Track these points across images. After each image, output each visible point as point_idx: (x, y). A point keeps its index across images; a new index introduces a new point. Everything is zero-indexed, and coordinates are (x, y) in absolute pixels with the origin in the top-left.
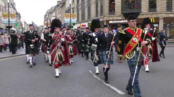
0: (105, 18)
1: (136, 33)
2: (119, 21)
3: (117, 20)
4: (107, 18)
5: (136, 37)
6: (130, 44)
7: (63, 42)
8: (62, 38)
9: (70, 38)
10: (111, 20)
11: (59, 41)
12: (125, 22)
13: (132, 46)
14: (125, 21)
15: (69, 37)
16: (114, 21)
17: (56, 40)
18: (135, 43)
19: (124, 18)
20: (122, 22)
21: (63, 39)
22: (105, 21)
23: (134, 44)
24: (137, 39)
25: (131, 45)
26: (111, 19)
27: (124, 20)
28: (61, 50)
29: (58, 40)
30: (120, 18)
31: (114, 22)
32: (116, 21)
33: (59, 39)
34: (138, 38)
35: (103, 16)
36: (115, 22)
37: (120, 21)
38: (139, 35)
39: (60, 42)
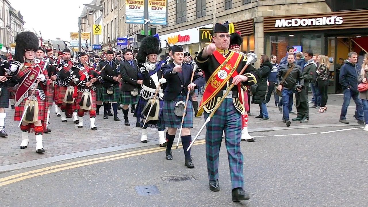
0: (260, 9)
1: (227, 60)
2: (310, 20)
3: (301, 17)
4: (268, 9)
5: (224, 68)
6: (212, 83)
7: (41, 82)
8: (39, 75)
9: (86, 74)
10: (280, 18)
11: (34, 80)
12: (332, 23)
13: (215, 87)
14: (332, 18)
15: (84, 71)
16: (293, 20)
17: (28, 78)
18: (222, 80)
19: (329, 10)
20: (323, 21)
21: (42, 77)
22: (262, 19)
23: (219, 82)
24: (226, 73)
25: (212, 85)
26: (282, 11)
27: (328, 15)
28: (36, 98)
29: (31, 78)
30: (313, 10)
31: (293, 25)
32: (298, 20)
33: (33, 76)
34: (228, 72)
35: (250, 6)
36: (296, 22)
37: (314, 20)
38: (233, 66)
39: (36, 82)
